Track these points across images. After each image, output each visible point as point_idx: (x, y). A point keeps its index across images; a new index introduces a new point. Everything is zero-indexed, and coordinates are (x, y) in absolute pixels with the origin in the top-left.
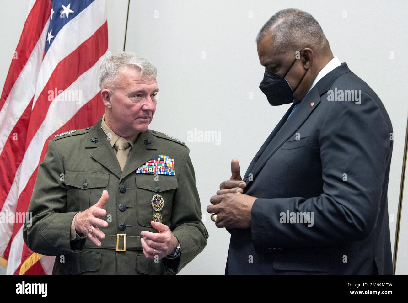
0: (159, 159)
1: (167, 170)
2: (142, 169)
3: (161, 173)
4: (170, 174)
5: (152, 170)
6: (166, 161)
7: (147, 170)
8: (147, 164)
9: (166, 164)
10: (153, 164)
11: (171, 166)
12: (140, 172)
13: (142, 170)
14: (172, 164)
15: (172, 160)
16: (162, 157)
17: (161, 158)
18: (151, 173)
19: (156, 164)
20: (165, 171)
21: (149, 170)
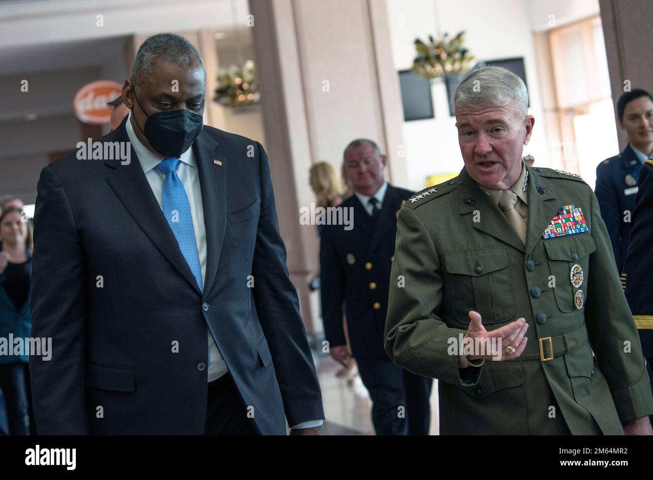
0: (565, 212)
1: (578, 226)
2: (549, 231)
3: (572, 232)
4: (583, 231)
5: (561, 231)
6: (573, 213)
7: (556, 232)
8: (553, 222)
9: (574, 217)
10: (560, 221)
11: (580, 218)
12: (548, 237)
13: (550, 233)
14: (581, 215)
15: (579, 210)
16: (567, 208)
17: (566, 210)
18: (561, 235)
19: (564, 222)
20: (576, 229)
21: (558, 231)
